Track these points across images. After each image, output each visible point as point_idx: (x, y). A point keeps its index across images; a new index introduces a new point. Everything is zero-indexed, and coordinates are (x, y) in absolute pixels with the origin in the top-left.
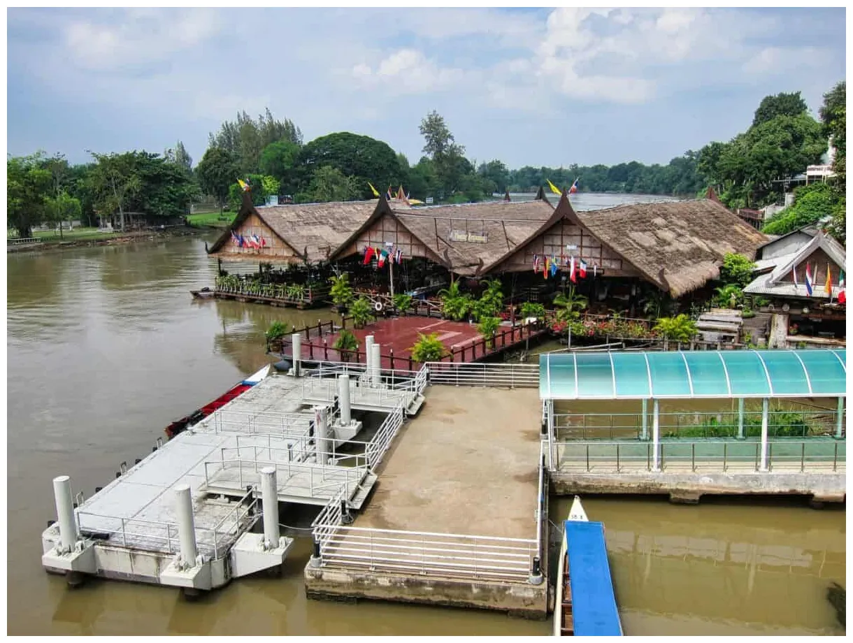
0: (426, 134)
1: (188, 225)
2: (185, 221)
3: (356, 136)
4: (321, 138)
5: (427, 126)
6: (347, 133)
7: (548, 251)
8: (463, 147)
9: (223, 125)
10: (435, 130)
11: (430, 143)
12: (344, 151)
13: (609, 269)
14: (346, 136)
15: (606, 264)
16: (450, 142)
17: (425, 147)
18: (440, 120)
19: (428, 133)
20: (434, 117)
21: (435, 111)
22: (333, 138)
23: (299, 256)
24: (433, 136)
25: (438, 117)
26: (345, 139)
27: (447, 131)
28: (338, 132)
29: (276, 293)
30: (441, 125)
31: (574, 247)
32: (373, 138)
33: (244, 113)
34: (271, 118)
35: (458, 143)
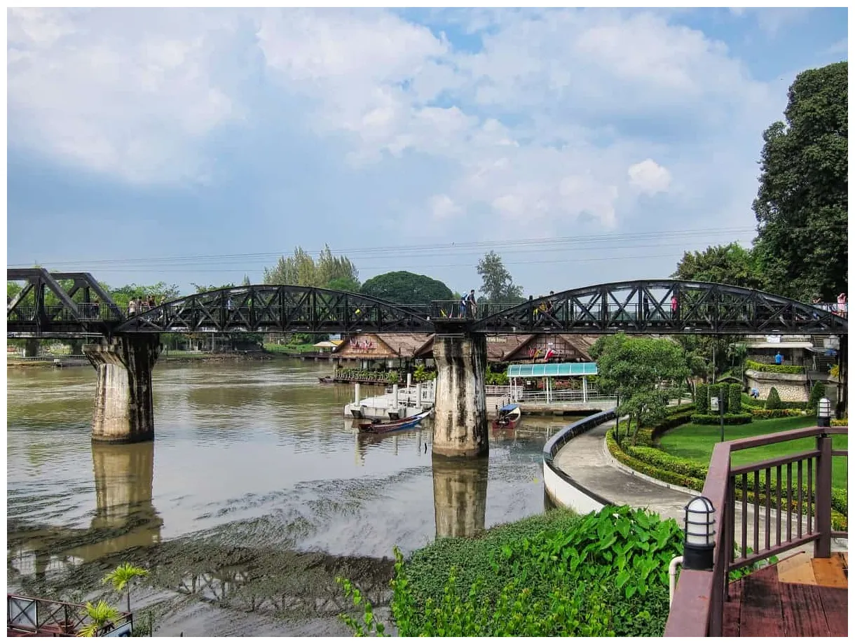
0: (483, 274)
1: (264, 351)
2: (262, 347)
3: (414, 275)
4: (380, 277)
5: (484, 266)
6: (405, 272)
7: (538, 346)
8: (521, 287)
9: (280, 261)
10: (493, 270)
11: (487, 283)
12: (404, 289)
13: (569, 355)
14: (405, 275)
15: (568, 352)
16: (508, 282)
17: (483, 287)
18: (497, 260)
19: (486, 272)
20: (491, 257)
21: (492, 252)
22: (392, 276)
23: (395, 353)
24: (491, 276)
25: (496, 258)
26: (403, 278)
27: (505, 271)
28: (396, 271)
29: (378, 377)
30: (498, 265)
31: (552, 344)
32: (431, 277)
33: (300, 249)
34: (330, 255)
35: (515, 284)
